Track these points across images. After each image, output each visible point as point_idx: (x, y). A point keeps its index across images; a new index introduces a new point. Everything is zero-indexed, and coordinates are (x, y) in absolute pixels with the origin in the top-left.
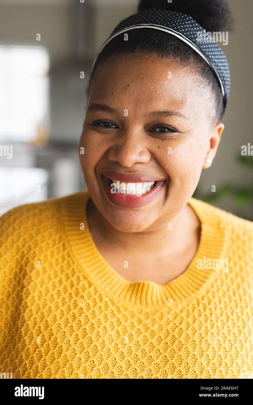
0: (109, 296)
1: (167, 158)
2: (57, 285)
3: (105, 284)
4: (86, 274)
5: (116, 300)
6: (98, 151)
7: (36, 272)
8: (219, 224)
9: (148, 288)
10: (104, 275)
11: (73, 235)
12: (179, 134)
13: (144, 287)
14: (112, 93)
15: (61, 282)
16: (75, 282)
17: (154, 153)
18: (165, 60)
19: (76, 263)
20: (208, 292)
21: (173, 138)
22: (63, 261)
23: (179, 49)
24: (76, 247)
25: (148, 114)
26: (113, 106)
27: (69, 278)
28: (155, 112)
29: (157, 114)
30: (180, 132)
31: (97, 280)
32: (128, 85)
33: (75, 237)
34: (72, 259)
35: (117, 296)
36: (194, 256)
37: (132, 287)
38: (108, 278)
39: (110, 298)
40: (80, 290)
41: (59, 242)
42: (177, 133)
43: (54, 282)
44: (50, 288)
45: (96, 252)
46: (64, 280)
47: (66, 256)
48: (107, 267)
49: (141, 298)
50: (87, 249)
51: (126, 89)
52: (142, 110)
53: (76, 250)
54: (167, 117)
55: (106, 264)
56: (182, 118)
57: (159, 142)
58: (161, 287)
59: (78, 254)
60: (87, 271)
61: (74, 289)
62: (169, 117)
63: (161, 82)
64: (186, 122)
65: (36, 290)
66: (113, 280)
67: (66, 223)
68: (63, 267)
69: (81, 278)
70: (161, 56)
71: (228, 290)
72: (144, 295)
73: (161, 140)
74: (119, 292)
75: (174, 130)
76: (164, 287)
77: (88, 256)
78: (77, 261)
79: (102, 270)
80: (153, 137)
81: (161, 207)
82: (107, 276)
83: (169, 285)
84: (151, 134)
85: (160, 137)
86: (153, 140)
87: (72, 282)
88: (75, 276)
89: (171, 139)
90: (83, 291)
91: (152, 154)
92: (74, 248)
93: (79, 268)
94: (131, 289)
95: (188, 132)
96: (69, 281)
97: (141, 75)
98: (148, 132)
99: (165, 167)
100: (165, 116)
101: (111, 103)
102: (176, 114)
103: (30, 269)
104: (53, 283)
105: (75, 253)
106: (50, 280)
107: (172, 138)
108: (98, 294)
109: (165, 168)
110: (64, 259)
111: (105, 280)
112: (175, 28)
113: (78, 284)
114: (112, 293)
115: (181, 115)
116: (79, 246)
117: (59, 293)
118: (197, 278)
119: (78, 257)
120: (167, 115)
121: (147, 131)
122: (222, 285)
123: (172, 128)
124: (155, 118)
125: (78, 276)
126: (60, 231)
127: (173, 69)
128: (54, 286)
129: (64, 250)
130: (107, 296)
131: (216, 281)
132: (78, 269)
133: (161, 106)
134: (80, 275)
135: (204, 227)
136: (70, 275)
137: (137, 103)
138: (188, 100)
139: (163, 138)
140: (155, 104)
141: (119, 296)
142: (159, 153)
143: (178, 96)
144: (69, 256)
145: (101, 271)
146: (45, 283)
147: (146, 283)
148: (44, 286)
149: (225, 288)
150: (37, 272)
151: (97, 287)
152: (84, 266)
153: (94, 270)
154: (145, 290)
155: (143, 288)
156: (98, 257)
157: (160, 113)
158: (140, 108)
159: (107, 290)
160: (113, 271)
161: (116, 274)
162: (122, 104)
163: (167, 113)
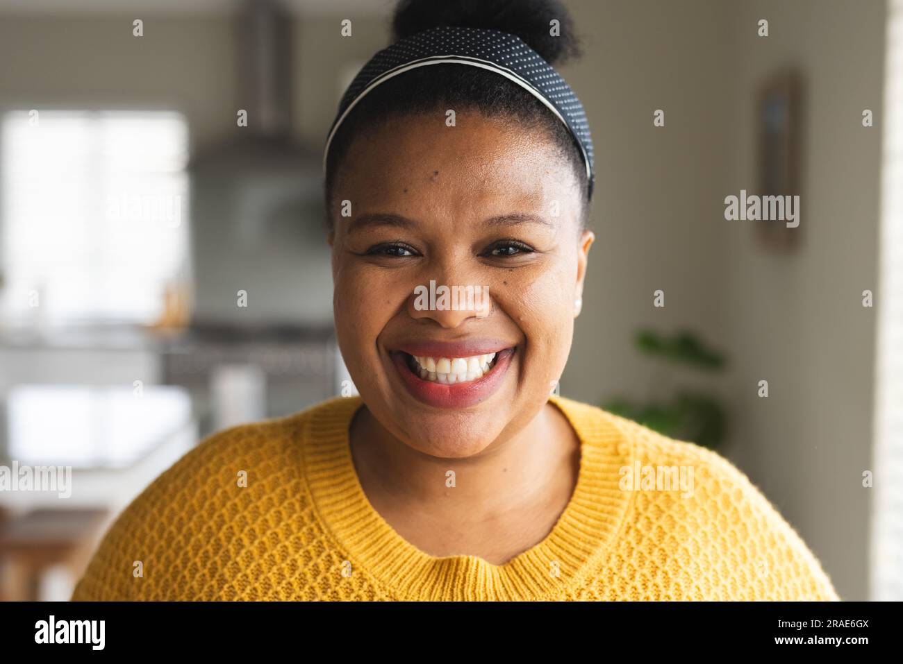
0: (388, 588)
1: (524, 303)
2: (287, 573)
3: (383, 565)
4: (345, 550)
5: (401, 594)
6: (389, 302)
7: (246, 553)
8: (616, 445)
9: (467, 569)
10: (380, 549)
11: (322, 479)
12: (538, 254)
13: (459, 567)
14: (406, 191)
15: (293, 567)
16: (322, 567)
17: (497, 296)
18: (497, 120)
19: (325, 531)
20: (589, 582)
21: (529, 263)
22: (299, 529)
23: (512, 98)
24: (326, 501)
25: (481, 224)
26: (411, 215)
27: (310, 559)
28: (493, 219)
29: (497, 222)
30: (540, 252)
31: (367, 559)
32: (437, 173)
33: (326, 483)
34: (318, 525)
35: (405, 587)
36: (565, 507)
37: (438, 567)
38: (387, 555)
39: (390, 592)
40: (332, 582)
41: (294, 495)
42: (533, 253)
43: (280, 569)
44: (273, 580)
45: (366, 507)
46: (300, 562)
47: (306, 519)
48: (387, 533)
49: (452, 590)
50: (349, 503)
51: (433, 181)
52: (470, 216)
53: (326, 505)
54: (515, 226)
55: (387, 527)
56: (542, 225)
57: (504, 273)
58: (495, 568)
59: (330, 513)
60: (347, 543)
61: (319, 579)
62: (518, 225)
63: (497, 162)
64: (549, 231)
65: (246, 587)
66: (399, 556)
67: (309, 459)
68: (299, 538)
69: (335, 558)
70: (486, 113)
71: (632, 578)
72: (459, 584)
73: (507, 270)
74: (409, 579)
75: (527, 249)
76: (501, 569)
77: (351, 515)
78: (327, 527)
79: (377, 540)
80: (490, 265)
81: (512, 400)
82: (386, 550)
83: (513, 566)
84: (486, 260)
85: (504, 265)
86: (492, 270)
87: (316, 565)
88: (323, 555)
89: (526, 266)
90: (338, 583)
91: (493, 297)
92: (321, 503)
93: (332, 540)
94: (435, 572)
95: (553, 250)
96: (311, 564)
97: (458, 152)
98: (480, 257)
99: (521, 319)
100: (511, 225)
101: (406, 210)
102: (531, 219)
103: (235, 549)
104: (278, 570)
105: (325, 511)
106: (273, 566)
107: (527, 263)
108: (365, 585)
109: (522, 322)
110: (301, 523)
111: (383, 558)
112: (497, 60)
113: (328, 569)
114: (395, 581)
115: (539, 221)
116: (333, 499)
117: (290, 587)
118: (569, 553)
119: (329, 519)
120: (515, 221)
121: (478, 256)
122: (620, 569)
123: (525, 246)
124: (493, 230)
125: (329, 556)
126: (296, 474)
127: (512, 137)
128: (281, 576)
129: (303, 508)
130: (384, 589)
131: (608, 560)
132: (328, 541)
133: (500, 206)
134: (332, 552)
135: (586, 450)
136: (313, 554)
137: (458, 206)
138: (545, 190)
139: (511, 266)
140: (492, 203)
141: (409, 587)
142: (507, 294)
143: (528, 185)
144: (313, 518)
145: (374, 542)
146: (262, 572)
147: (464, 558)
148: (262, 577)
149: (625, 573)
150: (249, 554)
151: (365, 572)
152: (341, 535)
153: (360, 541)
154: (461, 573)
155: (456, 570)
156: (370, 514)
157: (501, 219)
158: (464, 213)
159: (386, 576)
160: (399, 539)
161: (406, 544)
162: (428, 209)
163: (516, 219)
